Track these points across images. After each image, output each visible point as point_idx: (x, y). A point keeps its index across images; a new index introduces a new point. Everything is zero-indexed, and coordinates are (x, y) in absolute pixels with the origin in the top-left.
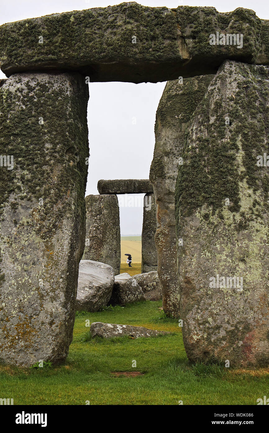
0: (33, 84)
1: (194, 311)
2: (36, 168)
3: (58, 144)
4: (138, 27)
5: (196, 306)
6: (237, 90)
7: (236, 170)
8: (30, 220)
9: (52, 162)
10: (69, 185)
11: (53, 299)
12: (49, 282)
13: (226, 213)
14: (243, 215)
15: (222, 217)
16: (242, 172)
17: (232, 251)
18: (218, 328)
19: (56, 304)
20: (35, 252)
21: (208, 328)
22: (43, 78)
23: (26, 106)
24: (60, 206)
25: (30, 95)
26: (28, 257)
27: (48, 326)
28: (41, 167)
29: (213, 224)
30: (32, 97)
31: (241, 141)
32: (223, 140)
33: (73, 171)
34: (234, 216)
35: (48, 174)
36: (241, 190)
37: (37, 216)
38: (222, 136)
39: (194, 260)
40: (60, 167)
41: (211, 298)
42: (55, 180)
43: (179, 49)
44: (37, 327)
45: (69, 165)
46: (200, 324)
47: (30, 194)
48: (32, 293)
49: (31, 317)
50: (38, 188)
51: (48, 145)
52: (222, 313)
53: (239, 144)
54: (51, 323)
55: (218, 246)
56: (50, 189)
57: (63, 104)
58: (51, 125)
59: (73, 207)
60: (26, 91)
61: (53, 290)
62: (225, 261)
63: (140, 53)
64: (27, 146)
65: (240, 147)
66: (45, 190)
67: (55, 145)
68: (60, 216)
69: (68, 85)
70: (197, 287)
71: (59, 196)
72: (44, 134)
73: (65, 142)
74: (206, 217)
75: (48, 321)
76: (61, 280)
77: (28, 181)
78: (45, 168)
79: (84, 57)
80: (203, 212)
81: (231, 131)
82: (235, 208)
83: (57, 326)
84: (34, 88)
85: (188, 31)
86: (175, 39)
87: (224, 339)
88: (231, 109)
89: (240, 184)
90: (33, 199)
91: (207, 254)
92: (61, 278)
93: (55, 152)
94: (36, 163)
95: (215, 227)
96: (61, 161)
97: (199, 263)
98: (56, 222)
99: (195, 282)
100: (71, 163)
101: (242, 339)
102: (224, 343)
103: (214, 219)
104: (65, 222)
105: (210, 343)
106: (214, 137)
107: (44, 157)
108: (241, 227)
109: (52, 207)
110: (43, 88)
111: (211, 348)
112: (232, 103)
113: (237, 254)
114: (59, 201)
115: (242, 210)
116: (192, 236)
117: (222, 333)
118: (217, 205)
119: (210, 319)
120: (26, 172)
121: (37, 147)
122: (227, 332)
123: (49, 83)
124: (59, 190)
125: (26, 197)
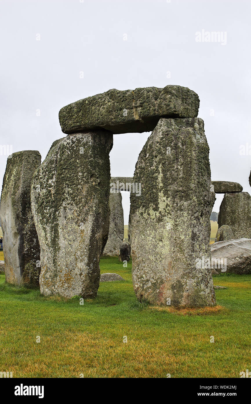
0: (74, 140)
1: (136, 270)
2: (75, 187)
3: (85, 173)
4: (113, 103)
5: (137, 267)
6: (161, 137)
7: (158, 186)
8: (72, 216)
9: (82, 183)
10: (92, 196)
11: (81, 261)
12: (80, 251)
13: (151, 212)
14: (160, 213)
15: (149, 214)
16: (161, 187)
17: (155, 235)
18: (148, 281)
19: (83, 264)
20: (75, 234)
21: (143, 281)
22: (79, 136)
23: (70, 152)
24: (87, 208)
25: (73, 146)
26: (71, 237)
27: (79, 276)
28: (77, 186)
29: (145, 218)
30: (74, 147)
31: (161, 167)
32: (152, 168)
33: (94, 187)
34: (156, 213)
35: (80, 190)
36: (159, 197)
37: (76, 214)
38: (151, 165)
39: (136, 240)
40: (87, 186)
41: (144, 263)
42: (84, 193)
43: (134, 114)
44: (73, 276)
45: (92, 185)
46: (139, 278)
47: (72, 201)
48: (72, 257)
49: (71, 270)
50: (76, 198)
51: (80, 174)
52: (150, 272)
53: (160, 169)
54: (81, 274)
55: (148, 232)
56: (82, 198)
57: (87, 150)
58: (81, 162)
59: (94, 209)
60: (71, 144)
61: (81, 256)
62: (152, 240)
63: (114, 118)
64: (70, 175)
65: (161, 172)
66: (79, 199)
67: (83, 173)
68: (87, 214)
69: (90, 139)
70: (138, 256)
71: (86, 203)
72: (78, 167)
73: (89, 172)
74: (142, 214)
75: (78, 273)
76: (85, 250)
77: (71, 194)
78: (79, 186)
79: (91, 123)
80: (140, 211)
81: (156, 162)
82: (156, 209)
83: (84, 276)
84: (75, 142)
85: (139, 103)
86: (132, 108)
87: (150, 288)
88: (157, 148)
89: (159, 194)
90: (74, 204)
91: (143, 236)
92: (86, 249)
93: (84, 177)
94: (75, 184)
95: (146, 220)
96: (87, 182)
97: (138, 242)
98: (85, 217)
99: (136, 253)
100: (94, 183)
101: (159, 288)
102: (150, 290)
103: (145, 215)
104: (89, 217)
105: (143, 289)
106: (147, 166)
107: (78, 180)
108: (160, 220)
109: (83, 208)
110: (79, 141)
111: (144, 292)
112: (158, 145)
113: (158, 237)
114: (86, 205)
115: (160, 210)
116: (135, 226)
117: (150, 284)
118: (147, 207)
119: (144, 276)
120: (70, 189)
121: (75, 175)
122: (152, 284)
123: (82, 138)
124: (87, 199)
125: (70, 203)
